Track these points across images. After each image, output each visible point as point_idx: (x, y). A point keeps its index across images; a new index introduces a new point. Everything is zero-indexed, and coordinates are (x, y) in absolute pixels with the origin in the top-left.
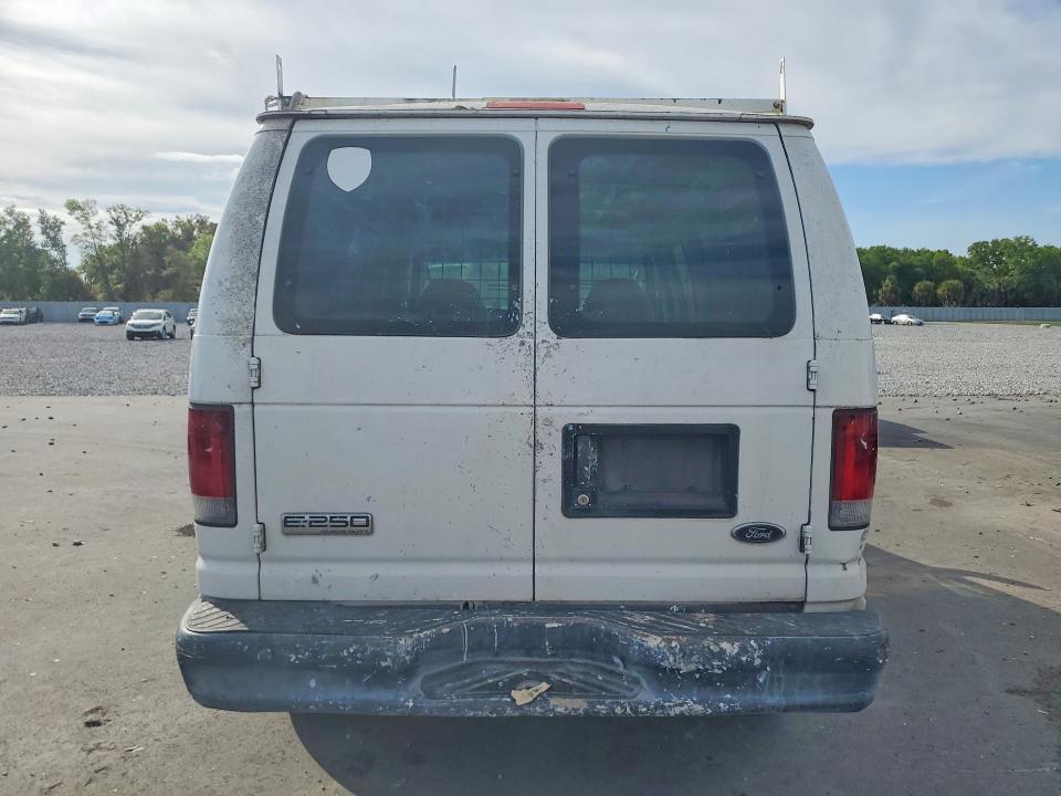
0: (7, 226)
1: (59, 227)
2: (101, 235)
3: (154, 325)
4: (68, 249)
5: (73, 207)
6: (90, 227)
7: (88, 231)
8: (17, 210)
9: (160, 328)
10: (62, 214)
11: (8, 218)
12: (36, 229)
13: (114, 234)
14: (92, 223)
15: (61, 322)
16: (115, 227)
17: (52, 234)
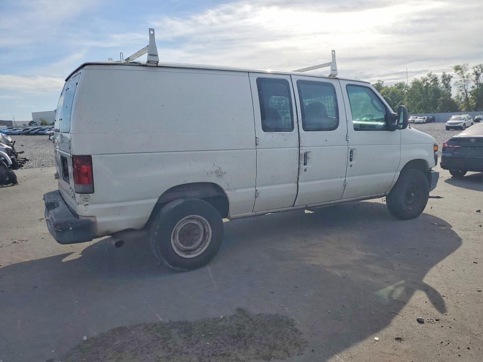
0: (427, 81)
1: (450, 79)
2: (468, 80)
3: (459, 123)
4: (452, 89)
5: (457, 68)
6: (464, 77)
7: (462, 79)
8: (433, 74)
9: (462, 125)
10: (452, 73)
11: (429, 78)
12: (440, 80)
13: (474, 79)
14: (465, 75)
15: (442, 122)
16: (475, 76)
17: (446, 82)
